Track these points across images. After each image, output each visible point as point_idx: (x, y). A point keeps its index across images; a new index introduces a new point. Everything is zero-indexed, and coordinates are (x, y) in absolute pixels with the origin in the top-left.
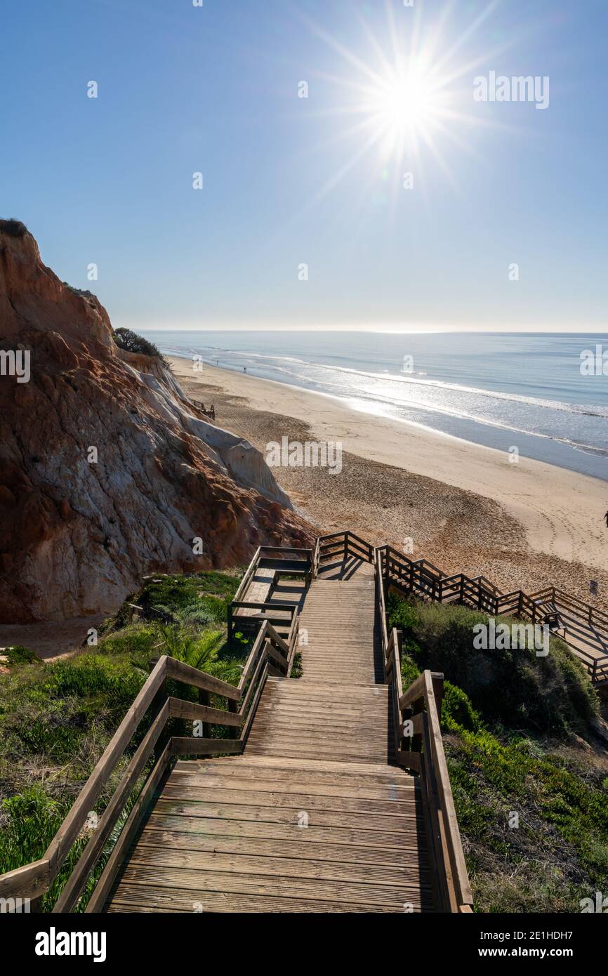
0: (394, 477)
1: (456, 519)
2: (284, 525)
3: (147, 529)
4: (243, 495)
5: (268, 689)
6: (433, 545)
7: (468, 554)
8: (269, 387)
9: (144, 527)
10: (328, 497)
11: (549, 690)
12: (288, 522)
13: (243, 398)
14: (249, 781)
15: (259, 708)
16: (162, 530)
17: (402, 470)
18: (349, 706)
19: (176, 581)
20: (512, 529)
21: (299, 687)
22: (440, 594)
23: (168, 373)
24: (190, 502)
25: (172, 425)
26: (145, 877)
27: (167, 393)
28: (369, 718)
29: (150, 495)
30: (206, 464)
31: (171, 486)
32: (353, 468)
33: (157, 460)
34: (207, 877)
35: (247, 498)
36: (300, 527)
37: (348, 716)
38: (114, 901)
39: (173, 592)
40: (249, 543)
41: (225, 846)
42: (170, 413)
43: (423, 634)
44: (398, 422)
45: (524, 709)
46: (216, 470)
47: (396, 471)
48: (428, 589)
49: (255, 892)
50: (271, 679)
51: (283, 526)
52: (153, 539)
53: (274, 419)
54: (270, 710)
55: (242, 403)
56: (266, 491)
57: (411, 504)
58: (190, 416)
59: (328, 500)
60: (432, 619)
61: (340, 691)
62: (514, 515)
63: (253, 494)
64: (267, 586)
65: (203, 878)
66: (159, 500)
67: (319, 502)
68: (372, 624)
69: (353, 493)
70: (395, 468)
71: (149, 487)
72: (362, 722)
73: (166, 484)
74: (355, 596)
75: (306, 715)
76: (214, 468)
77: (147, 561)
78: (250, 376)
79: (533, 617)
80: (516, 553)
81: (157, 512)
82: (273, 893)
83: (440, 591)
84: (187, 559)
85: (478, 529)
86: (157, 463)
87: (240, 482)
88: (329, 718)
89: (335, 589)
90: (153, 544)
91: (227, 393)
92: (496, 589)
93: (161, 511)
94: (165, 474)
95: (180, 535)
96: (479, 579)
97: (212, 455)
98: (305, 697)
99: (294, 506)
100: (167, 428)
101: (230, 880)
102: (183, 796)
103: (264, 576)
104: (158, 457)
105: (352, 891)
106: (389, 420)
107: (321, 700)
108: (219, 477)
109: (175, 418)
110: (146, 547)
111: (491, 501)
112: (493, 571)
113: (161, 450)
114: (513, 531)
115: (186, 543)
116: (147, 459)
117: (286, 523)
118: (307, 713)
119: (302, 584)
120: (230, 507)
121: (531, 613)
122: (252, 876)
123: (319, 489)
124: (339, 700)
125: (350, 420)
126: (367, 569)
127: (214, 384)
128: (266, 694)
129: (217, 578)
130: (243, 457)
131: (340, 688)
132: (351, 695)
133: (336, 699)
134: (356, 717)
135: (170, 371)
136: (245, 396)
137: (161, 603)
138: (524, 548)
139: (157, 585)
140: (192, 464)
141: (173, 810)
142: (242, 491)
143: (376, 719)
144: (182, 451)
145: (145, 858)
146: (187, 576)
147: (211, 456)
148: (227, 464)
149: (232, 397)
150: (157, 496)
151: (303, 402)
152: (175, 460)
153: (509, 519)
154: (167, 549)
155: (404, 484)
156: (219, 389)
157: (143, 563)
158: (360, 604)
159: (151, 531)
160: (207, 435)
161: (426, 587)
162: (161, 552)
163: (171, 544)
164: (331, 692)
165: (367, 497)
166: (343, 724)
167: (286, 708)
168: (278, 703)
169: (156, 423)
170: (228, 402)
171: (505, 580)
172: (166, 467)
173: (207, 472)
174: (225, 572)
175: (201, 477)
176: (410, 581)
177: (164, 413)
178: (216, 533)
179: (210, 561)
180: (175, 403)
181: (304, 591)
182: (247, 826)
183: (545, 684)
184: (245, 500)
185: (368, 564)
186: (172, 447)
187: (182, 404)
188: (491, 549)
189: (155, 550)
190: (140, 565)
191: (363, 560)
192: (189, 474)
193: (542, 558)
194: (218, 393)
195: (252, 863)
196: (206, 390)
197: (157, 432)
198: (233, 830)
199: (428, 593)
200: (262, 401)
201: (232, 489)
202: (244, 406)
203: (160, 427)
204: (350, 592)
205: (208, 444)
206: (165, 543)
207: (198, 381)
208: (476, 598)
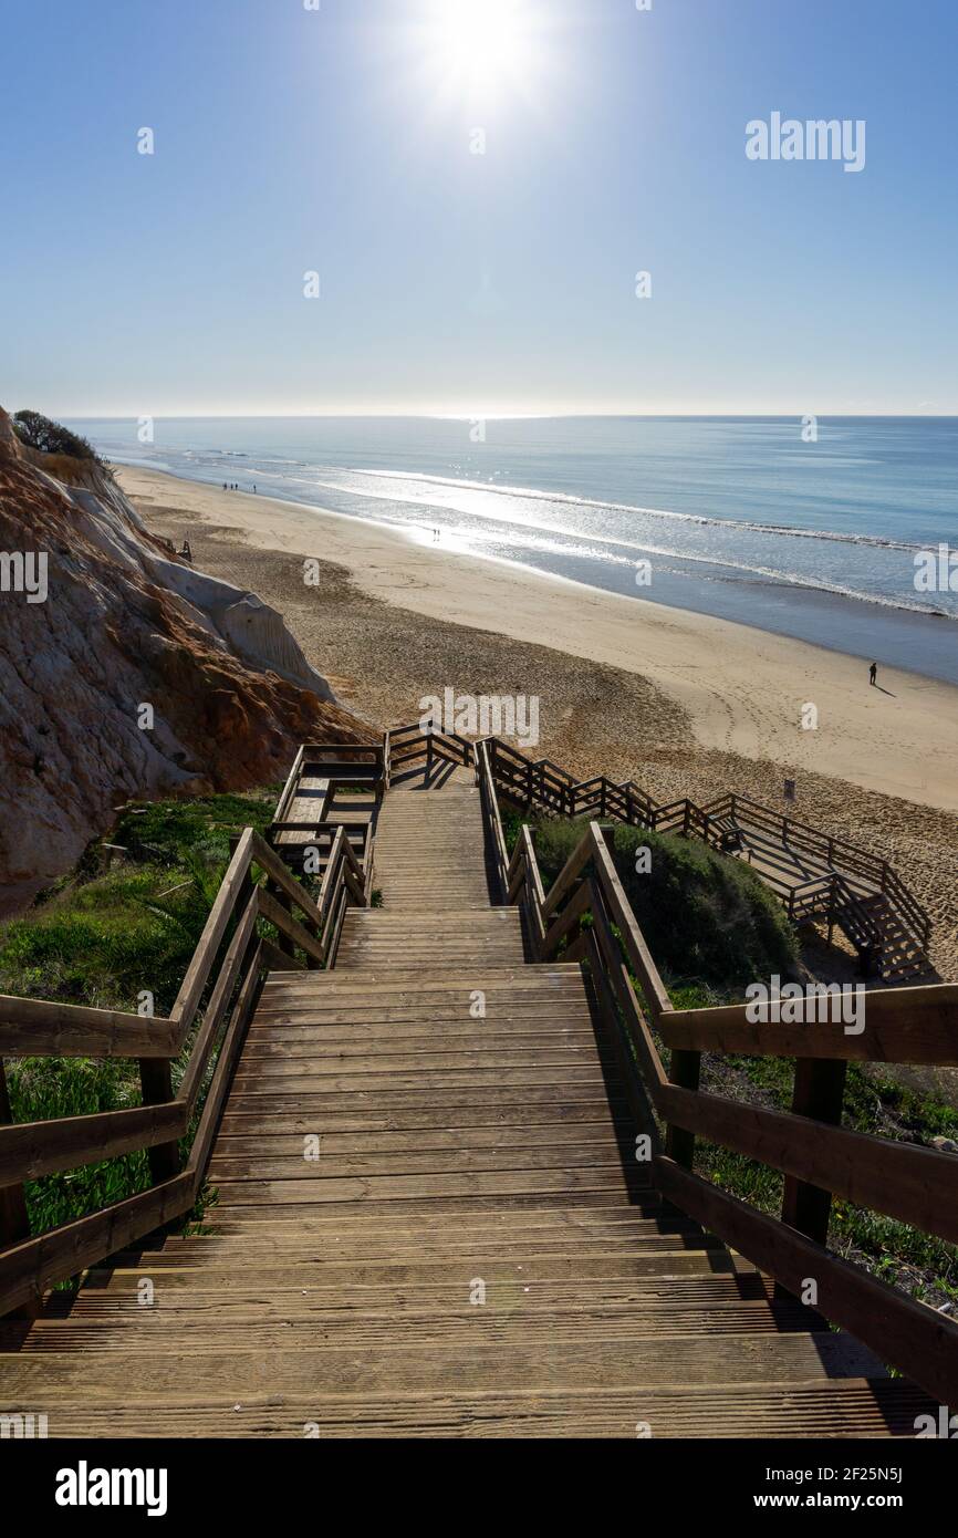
0: (489, 647)
1: (586, 706)
2: (323, 725)
3: (102, 740)
4: (254, 681)
5: (349, 924)
6: (554, 747)
7: (608, 757)
8: (279, 511)
9: (98, 738)
10: (388, 682)
11: (730, 925)
12: (330, 720)
13: (235, 529)
14: (370, 984)
15: (341, 947)
16: (129, 740)
17: (501, 636)
18: (468, 936)
19: (169, 810)
20: (671, 718)
21: (393, 917)
22: (572, 809)
23: (111, 487)
24: (169, 695)
25: (129, 572)
26: (260, 1088)
27: (116, 520)
28: (496, 947)
29: (102, 687)
30: (189, 632)
31: (137, 670)
32: (424, 635)
33: (110, 629)
34: (337, 1080)
35: (263, 686)
36: (348, 728)
37: (467, 947)
38: (226, 1113)
39: (168, 825)
40: (270, 757)
41: (355, 1049)
42: (122, 551)
43: (553, 860)
44: (491, 563)
45: (697, 951)
46: (207, 642)
47: (492, 637)
48: (555, 801)
49: (402, 1088)
50: (352, 911)
51: (321, 728)
52: (114, 757)
53: (291, 563)
54: (356, 948)
55: (234, 538)
56: (291, 675)
57: (518, 687)
58: (156, 556)
59: (388, 686)
60: (565, 838)
61: (453, 918)
62: (673, 697)
63: (271, 680)
64: (319, 803)
65: (333, 1082)
66: (119, 695)
67: (374, 690)
68: (481, 847)
69: (427, 674)
70: (489, 634)
71: (101, 673)
72: (487, 953)
73: (127, 667)
74: (452, 809)
75: (407, 951)
76: (204, 640)
77: (107, 791)
78: (243, 494)
79: (705, 837)
80: (678, 752)
81: (117, 713)
82: (424, 1087)
83: (572, 804)
84: (174, 784)
85: (621, 720)
86: (110, 635)
87: (249, 662)
88: (441, 951)
89: (421, 802)
90: (115, 762)
91: (207, 522)
92: (650, 801)
93: (124, 711)
94: (124, 651)
95: (159, 749)
96: (627, 786)
97: (199, 620)
98: (403, 929)
99: (337, 699)
100: (123, 578)
101: (368, 1080)
102: (287, 1006)
103: (312, 788)
104: (110, 624)
105: (519, 1075)
106: (476, 559)
107: (429, 932)
108: (212, 654)
109: (133, 561)
110: (104, 770)
111: (639, 678)
112: (644, 779)
113: (115, 613)
114: (673, 720)
115: (170, 760)
116: (93, 629)
117: (326, 723)
118: (409, 947)
119: (370, 799)
120: (236, 700)
121: (702, 831)
122: (394, 1074)
123: (372, 670)
124: (451, 929)
125: (414, 561)
126: (465, 775)
127: (183, 507)
128: (346, 929)
129: (231, 804)
130: (249, 621)
131: (451, 915)
132: (468, 922)
133: (447, 929)
134: (478, 947)
135: (115, 484)
136: (239, 526)
137: (153, 841)
138: (688, 744)
139: (140, 817)
140: (169, 634)
141: (278, 1021)
142: (253, 675)
143: (505, 948)
144: (149, 614)
145: (252, 1070)
146: (186, 802)
147: (197, 621)
148: (224, 634)
149: (216, 529)
150: (116, 690)
151: (334, 533)
152: (138, 629)
153: (665, 703)
154: (139, 771)
155: (505, 657)
156: (194, 515)
157: (101, 794)
158: (459, 819)
159: (110, 745)
160: (188, 588)
161: (552, 799)
162: (129, 776)
163: (146, 762)
164: (439, 921)
165: (448, 679)
166: (463, 956)
167: (378, 944)
168: (368, 939)
169: (102, 570)
170: (211, 536)
171: (663, 790)
172: (125, 642)
173: (194, 645)
174: (242, 796)
175: (185, 654)
176: (528, 791)
177: (114, 553)
178: (217, 742)
179: (211, 786)
180: (130, 536)
181: (375, 808)
182: (375, 1028)
183: (725, 916)
184: (260, 689)
185: (465, 769)
186: (132, 608)
187: (141, 538)
188: (641, 747)
189: (120, 773)
190: (97, 799)
191: (456, 763)
192: (165, 649)
193: (716, 757)
194: (192, 522)
195: (391, 1062)
196: (171, 518)
197: (105, 584)
198: (358, 1033)
199: (556, 808)
200: (266, 532)
201: (236, 673)
202: (239, 543)
203: (111, 576)
204: (443, 806)
205: (191, 602)
206: (135, 762)
207: (154, 504)
208: (623, 812)
